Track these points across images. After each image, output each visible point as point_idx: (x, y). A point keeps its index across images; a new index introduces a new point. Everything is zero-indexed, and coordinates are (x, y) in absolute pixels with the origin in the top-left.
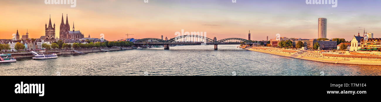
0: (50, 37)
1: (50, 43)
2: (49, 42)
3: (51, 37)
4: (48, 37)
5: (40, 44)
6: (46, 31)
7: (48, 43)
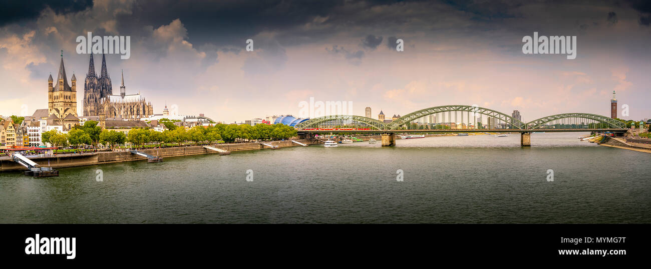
0: (62, 112)
1: (64, 129)
2: (60, 128)
3: (65, 111)
4: (56, 113)
5: (36, 133)
6: (50, 97)
7: (60, 130)
